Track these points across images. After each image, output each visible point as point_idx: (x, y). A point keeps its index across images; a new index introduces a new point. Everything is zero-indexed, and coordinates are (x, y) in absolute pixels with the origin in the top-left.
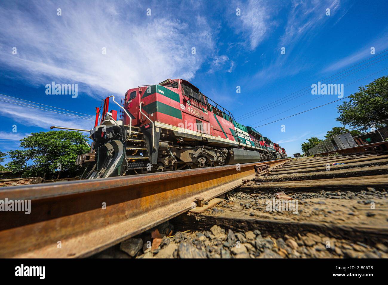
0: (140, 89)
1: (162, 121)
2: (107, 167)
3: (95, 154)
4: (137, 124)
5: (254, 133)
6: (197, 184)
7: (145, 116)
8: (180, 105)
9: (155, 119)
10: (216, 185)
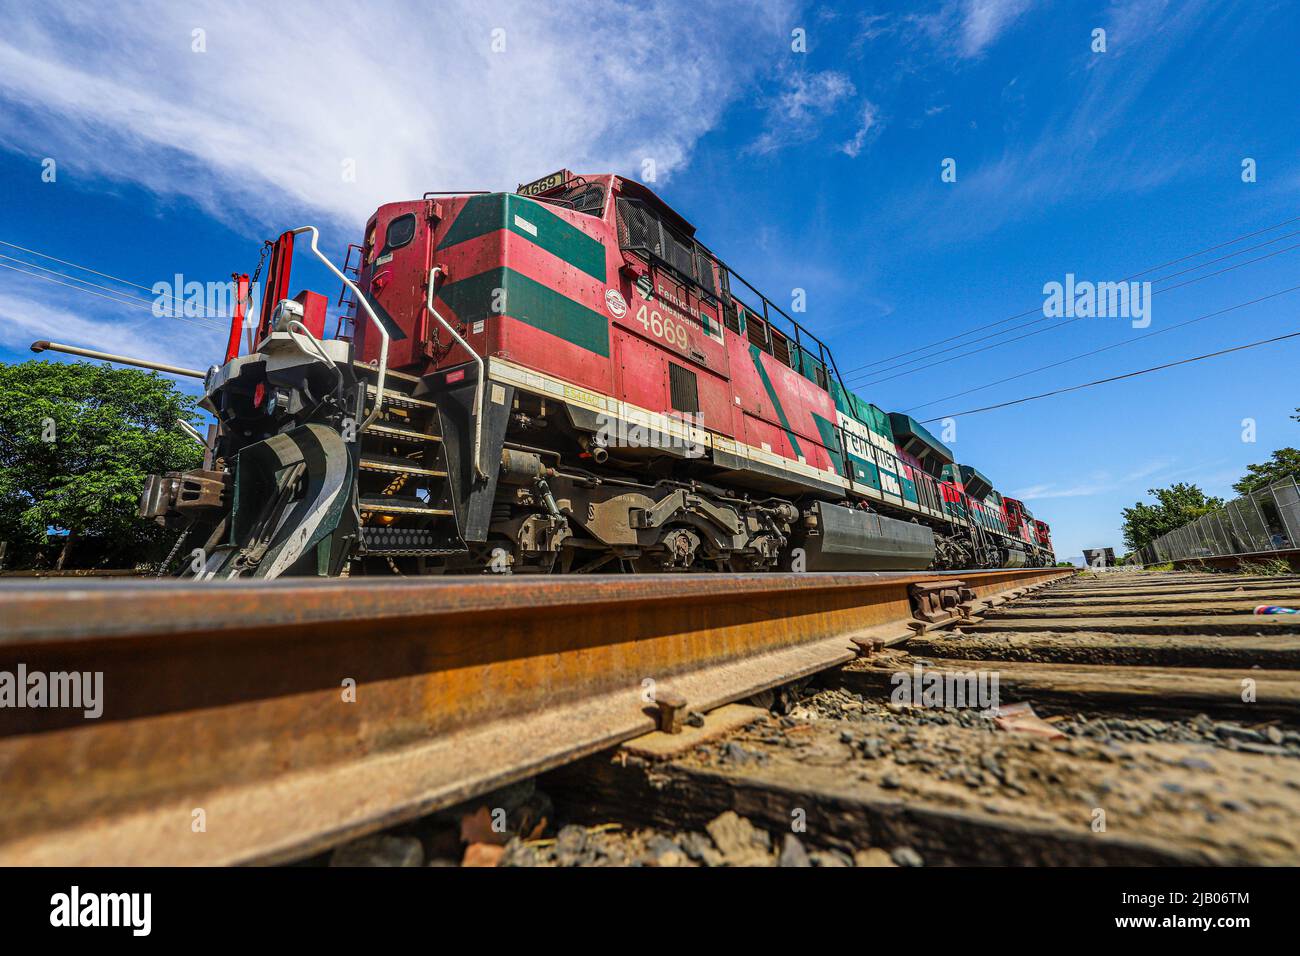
0: (434, 206)
1: (520, 359)
2: (274, 535)
3: (225, 479)
4: (409, 361)
5: (921, 445)
6: (660, 639)
7: (450, 328)
8: (603, 290)
9: (491, 344)
10: (740, 649)
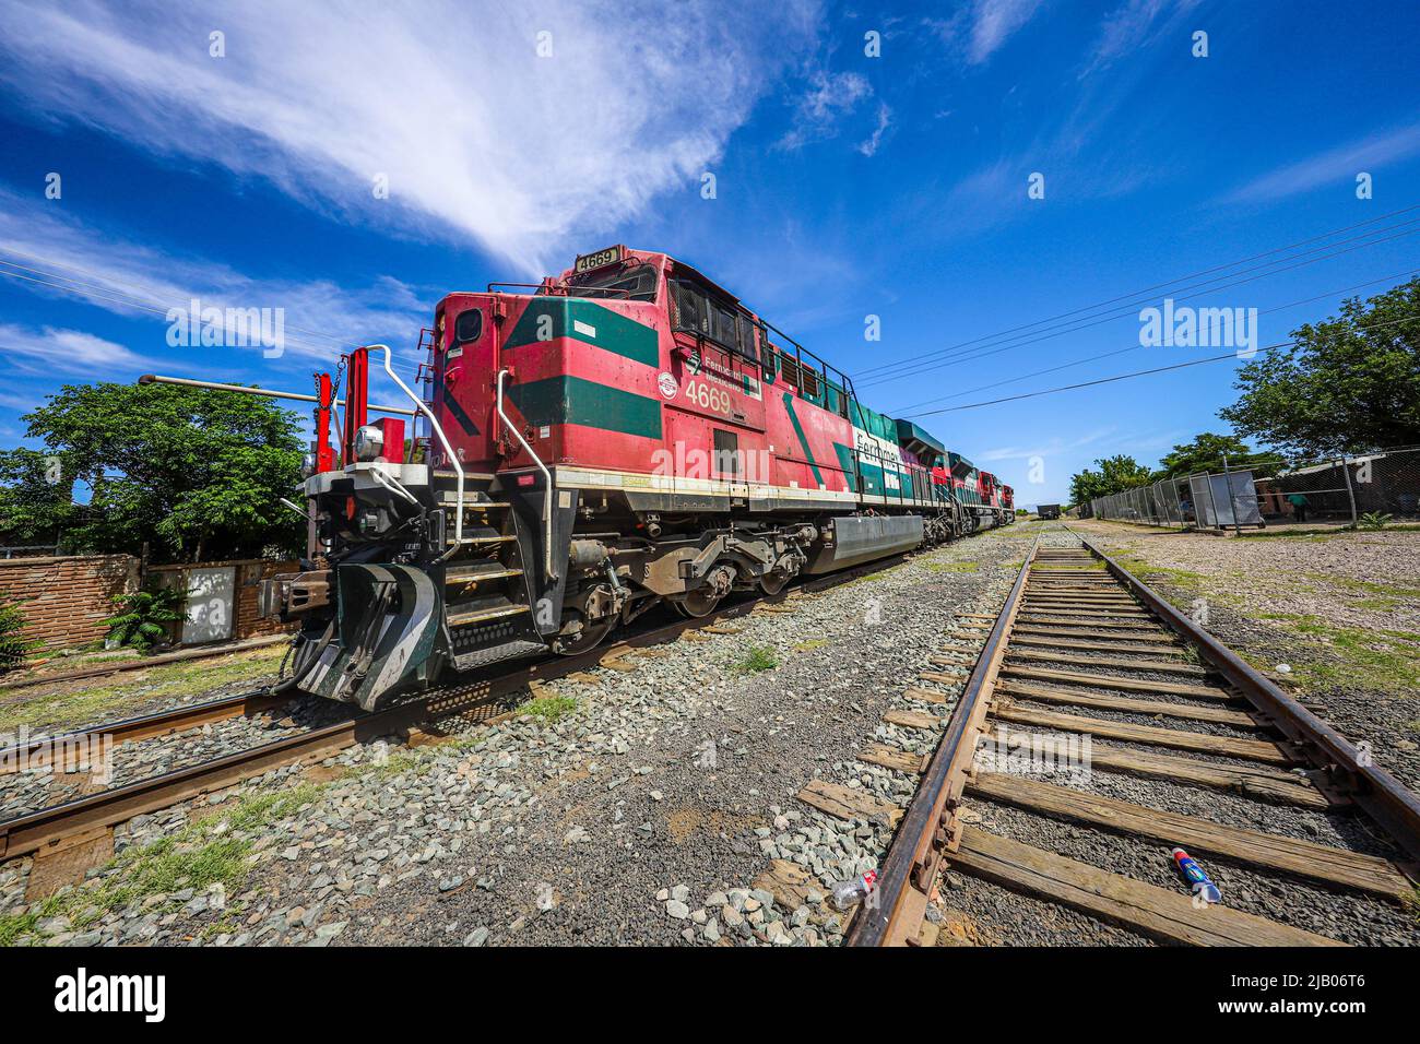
0: (498, 305)
1: (586, 461)
2: (377, 647)
4: (484, 457)
5: (920, 444)
7: (519, 435)
8: (656, 376)
9: (556, 453)
